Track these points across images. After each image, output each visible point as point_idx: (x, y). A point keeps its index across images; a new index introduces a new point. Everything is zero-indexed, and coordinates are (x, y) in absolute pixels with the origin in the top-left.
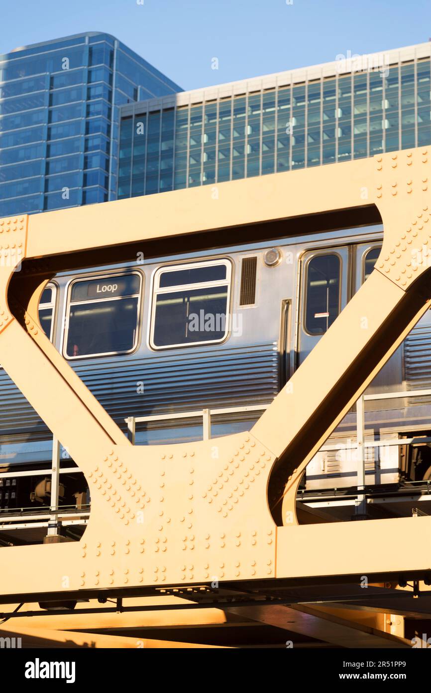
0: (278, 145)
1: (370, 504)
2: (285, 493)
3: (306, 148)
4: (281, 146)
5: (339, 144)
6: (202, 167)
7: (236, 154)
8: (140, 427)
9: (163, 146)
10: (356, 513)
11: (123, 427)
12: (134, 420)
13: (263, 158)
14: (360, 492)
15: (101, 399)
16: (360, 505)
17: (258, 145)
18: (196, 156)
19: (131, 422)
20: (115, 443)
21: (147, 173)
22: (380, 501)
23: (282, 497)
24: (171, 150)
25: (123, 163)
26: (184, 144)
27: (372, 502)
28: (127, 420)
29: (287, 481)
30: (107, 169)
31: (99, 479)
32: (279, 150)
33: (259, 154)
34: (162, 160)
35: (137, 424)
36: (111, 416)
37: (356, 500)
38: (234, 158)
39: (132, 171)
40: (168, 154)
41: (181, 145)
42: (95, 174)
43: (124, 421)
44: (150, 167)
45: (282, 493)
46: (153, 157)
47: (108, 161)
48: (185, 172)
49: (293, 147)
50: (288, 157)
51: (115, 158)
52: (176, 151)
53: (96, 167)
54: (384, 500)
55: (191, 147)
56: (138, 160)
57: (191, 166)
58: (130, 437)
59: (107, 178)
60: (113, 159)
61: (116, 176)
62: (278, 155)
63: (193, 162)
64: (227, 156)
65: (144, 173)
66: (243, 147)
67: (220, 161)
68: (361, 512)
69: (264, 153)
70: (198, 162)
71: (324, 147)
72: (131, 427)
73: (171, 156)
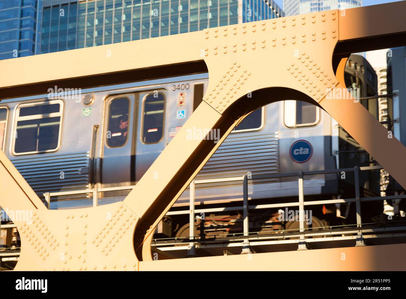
0: (142, 27)
1: (197, 249)
2: (144, 241)
3: (160, 29)
4: (144, 28)
5: (181, 27)
6: (94, 40)
7: (116, 32)
8: (53, 199)
9: (70, 26)
10: (188, 254)
11: (42, 198)
12: (49, 195)
13: (133, 35)
14: (191, 241)
15: (29, 181)
16: (191, 249)
17: (130, 26)
18: (91, 33)
19: (47, 196)
20: (37, 208)
21: (59, 43)
22: (203, 247)
23: (142, 243)
24: (74, 29)
25: (44, 36)
26: (83, 25)
27: (199, 247)
28: (45, 195)
29: (145, 233)
30: (34, 40)
31: (27, 231)
32: (143, 30)
33: (130, 33)
34: (69, 34)
35: (51, 197)
36: (35, 192)
37: (189, 246)
38: (115, 35)
39: (50, 41)
40: (73, 31)
41: (81, 25)
42: (26, 42)
43: (43, 195)
44: (61, 39)
45: (142, 241)
46: (63, 33)
47: (34, 35)
48: (84, 43)
49: (152, 29)
50: (149, 35)
51: (39, 33)
52: (78, 29)
53: (27, 38)
54: (206, 246)
55: (88, 27)
56: (54, 35)
57: (87, 39)
58: (47, 205)
59: (34, 46)
60: (38, 34)
61: (40, 44)
62: (142, 34)
63: (89, 36)
64: (110, 33)
65: (57, 43)
66: (120, 28)
67: (105, 36)
68: (191, 254)
69: (133, 32)
70: (92, 36)
71: (171, 29)
72: (47, 199)
73: (75, 33)
